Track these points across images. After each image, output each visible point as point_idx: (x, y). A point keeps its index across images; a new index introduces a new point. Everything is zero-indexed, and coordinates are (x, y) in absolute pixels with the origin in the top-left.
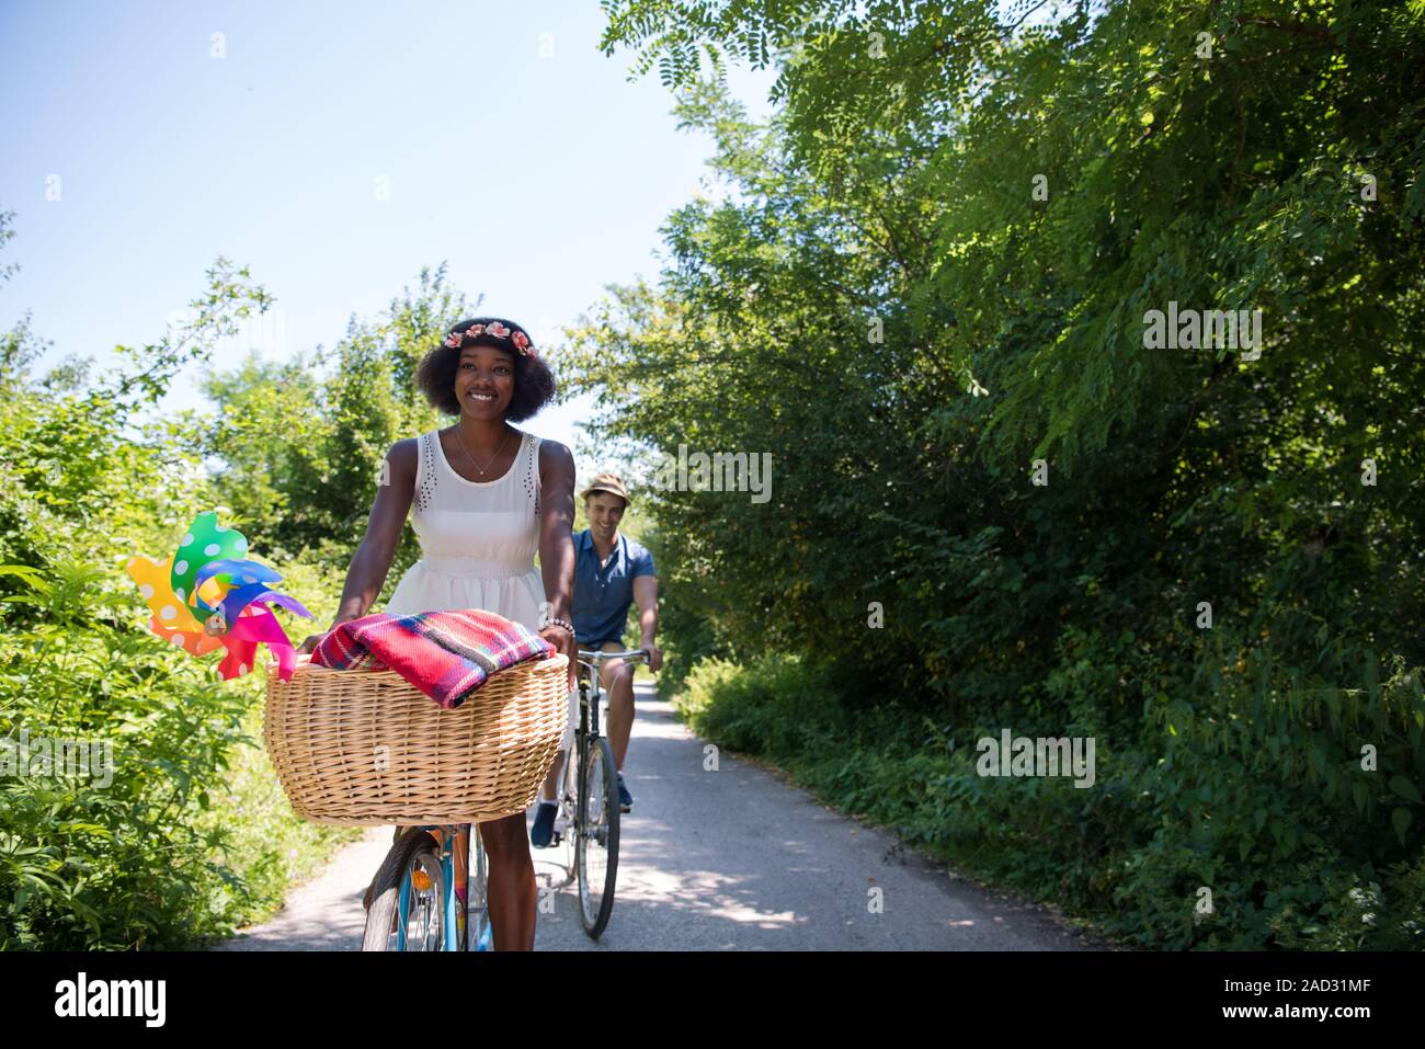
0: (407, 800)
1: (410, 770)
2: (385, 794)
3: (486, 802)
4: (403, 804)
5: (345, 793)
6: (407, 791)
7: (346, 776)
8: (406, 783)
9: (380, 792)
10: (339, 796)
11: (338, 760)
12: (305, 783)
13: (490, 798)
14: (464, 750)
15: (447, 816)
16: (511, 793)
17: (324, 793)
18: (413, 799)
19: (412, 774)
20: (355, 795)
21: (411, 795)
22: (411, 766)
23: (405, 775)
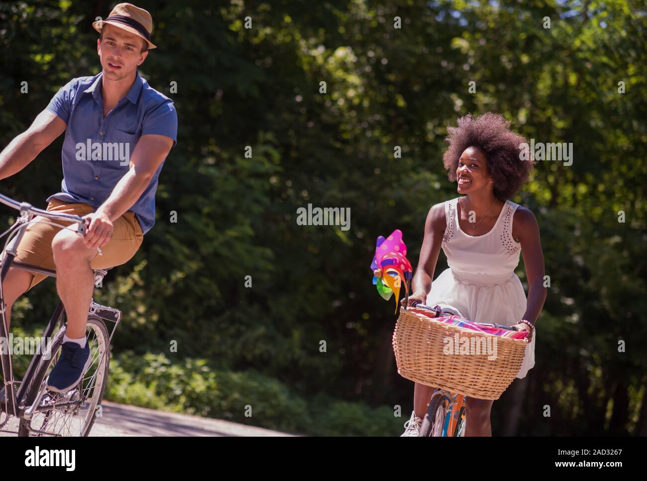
0: (450, 380)
1: (454, 368)
2: (441, 375)
3: (480, 390)
4: (448, 381)
5: (426, 371)
6: (450, 377)
7: (428, 364)
8: (451, 373)
9: (440, 374)
10: (423, 371)
11: (427, 357)
12: (410, 362)
13: (482, 389)
14: (477, 367)
15: (463, 391)
16: (491, 390)
17: (417, 368)
18: (452, 381)
19: (454, 370)
20: (430, 373)
21: (452, 379)
22: (455, 367)
23: (452, 370)
